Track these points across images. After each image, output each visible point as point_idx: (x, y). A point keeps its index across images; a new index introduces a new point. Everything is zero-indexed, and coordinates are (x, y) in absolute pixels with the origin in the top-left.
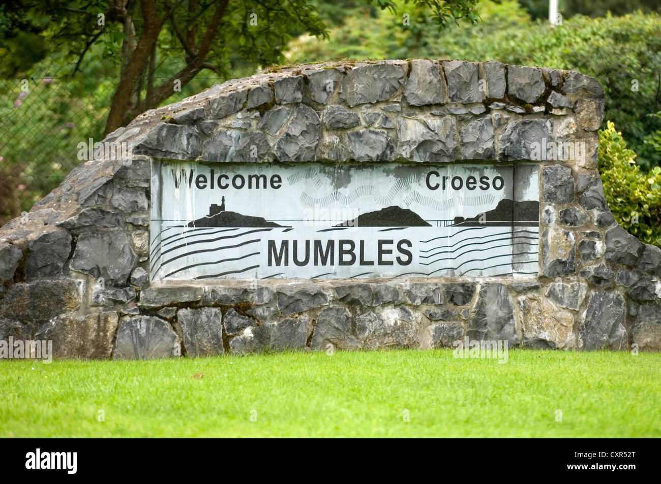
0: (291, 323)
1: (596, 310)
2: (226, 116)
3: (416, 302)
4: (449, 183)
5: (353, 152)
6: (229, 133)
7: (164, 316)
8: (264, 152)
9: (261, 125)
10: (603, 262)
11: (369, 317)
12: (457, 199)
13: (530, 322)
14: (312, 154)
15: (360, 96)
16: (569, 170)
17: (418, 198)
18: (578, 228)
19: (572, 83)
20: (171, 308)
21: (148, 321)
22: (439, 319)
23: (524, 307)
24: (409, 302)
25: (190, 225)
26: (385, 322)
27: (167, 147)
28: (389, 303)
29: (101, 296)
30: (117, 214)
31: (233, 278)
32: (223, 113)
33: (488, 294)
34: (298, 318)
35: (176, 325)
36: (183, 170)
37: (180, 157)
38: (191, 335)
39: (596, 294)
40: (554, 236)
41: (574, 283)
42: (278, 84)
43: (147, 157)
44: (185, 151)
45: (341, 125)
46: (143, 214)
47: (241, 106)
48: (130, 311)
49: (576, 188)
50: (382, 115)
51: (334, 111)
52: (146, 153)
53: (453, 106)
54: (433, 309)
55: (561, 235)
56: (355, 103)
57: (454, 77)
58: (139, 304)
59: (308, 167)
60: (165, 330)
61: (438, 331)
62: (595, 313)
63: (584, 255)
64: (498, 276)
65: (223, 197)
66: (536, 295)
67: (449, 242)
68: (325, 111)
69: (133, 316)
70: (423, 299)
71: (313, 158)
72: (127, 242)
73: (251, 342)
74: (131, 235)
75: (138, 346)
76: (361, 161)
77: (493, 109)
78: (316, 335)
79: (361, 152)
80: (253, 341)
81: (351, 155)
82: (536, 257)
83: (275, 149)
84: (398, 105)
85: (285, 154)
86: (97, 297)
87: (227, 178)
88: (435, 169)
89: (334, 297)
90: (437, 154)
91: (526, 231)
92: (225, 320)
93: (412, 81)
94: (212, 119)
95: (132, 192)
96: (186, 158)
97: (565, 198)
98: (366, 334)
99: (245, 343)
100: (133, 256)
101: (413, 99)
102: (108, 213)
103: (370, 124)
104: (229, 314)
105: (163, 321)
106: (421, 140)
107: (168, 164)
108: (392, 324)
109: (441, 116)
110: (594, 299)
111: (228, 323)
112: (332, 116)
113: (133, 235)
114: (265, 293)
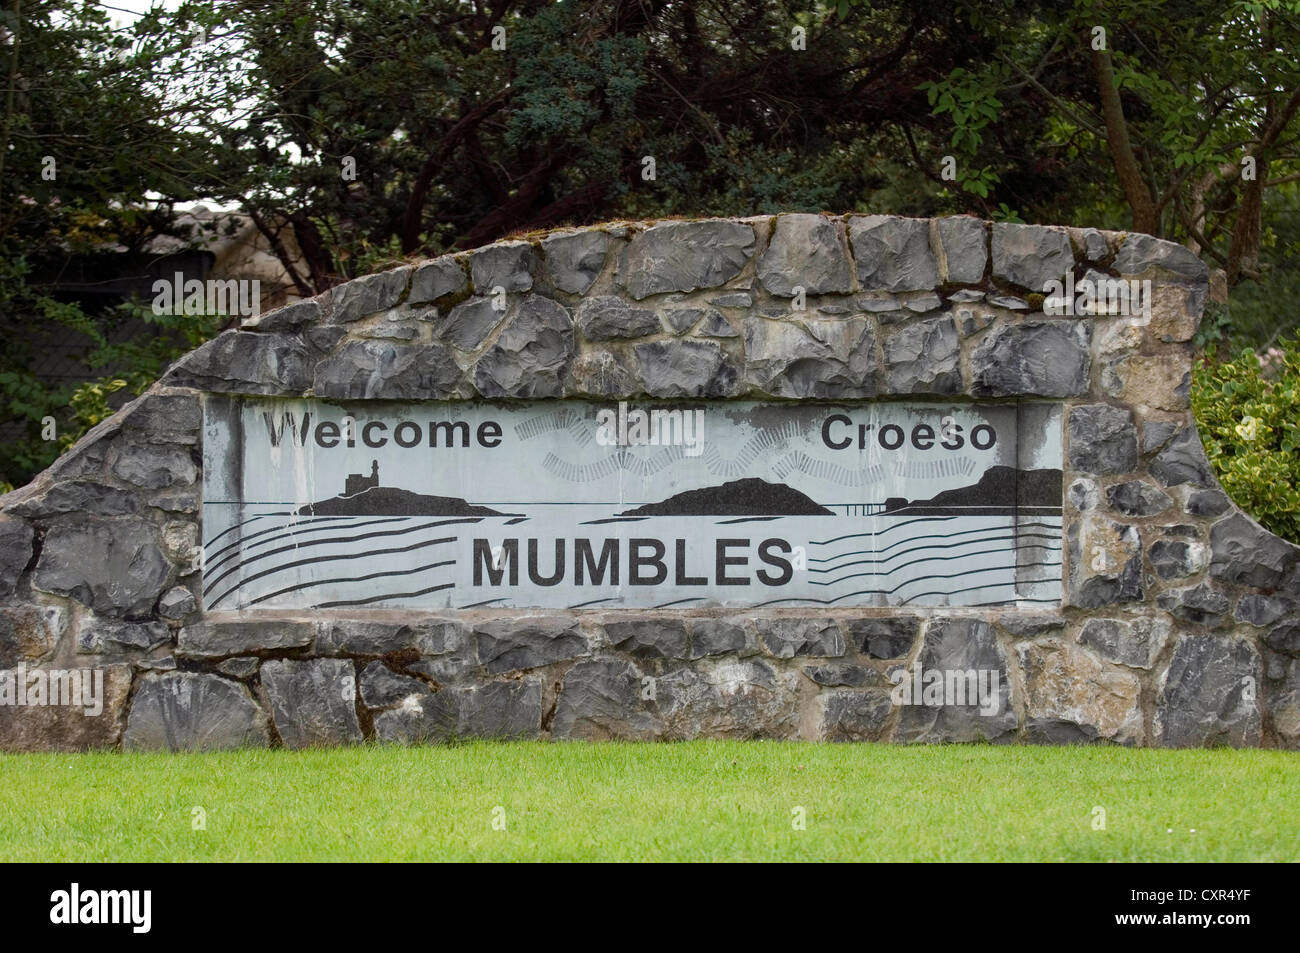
0: (506, 687)
1: (1188, 668)
2: (363, 318)
3: (783, 652)
4: (872, 437)
5: (642, 380)
6: (369, 347)
7: (231, 672)
8: (450, 382)
9: (440, 332)
10: (1207, 582)
11: (679, 679)
12: (892, 466)
13: (1041, 690)
14: (555, 384)
15: (656, 280)
16: (1126, 414)
17: (803, 463)
18: (1148, 520)
19: (1133, 255)
20: (244, 660)
21: (194, 681)
22: (837, 683)
23: (1028, 662)
24: (769, 652)
25: (305, 511)
26: (717, 690)
27: (236, 372)
28: (725, 654)
29: (96, 636)
30: (129, 492)
31: (397, 607)
32: (355, 312)
33: (946, 639)
34: (522, 680)
35: (260, 690)
36: (288, 414)
37: (266, 391)
38: (290, 708)
39: (1189, 640)
40: (1093, 534)
41: (1138, 620)
42: (477, 259)
43: (193, 391)
44: (275, 380)
45: (615, 332)
46: (182, 491)
47: (394, 299)
48: (157, 664)
49: (1141, 446)
50: (708, 314)
51: (602, 307)
52: (191, 384)
53: (869, 298)
54: (821, 665)
55: (1107, 533)
56: (644, 292)
57: (866, 244)
58: (178, 651)
59: (562, 408)
60: (232, 698)
61: (835, 705)
62: (1186, 675)
63: (1161, 569)
64: (985, 605)
65: (375, 463)
66: (1056, 640)
67: (874, 543)
68: (584, 307)
69: (163, 672)
70: (798, 647)
71: (557, 390)
72: (149, 541)
73: (419, 721)
74: (159, 529)
75: (175, 726)
76: (664, 397)
77: (958, 303)
78: (561, 710)
79: (661, 379)
80: (423, 720)
81: (641, 385)
82: (1057, 572)
83: (474, 375)
84: (745, 295)
85: (494, 385)
86: (89, 638)
87: (383, 427)
88: (843, 412)
89: (602, 642)
90: (831, 384)
91: (1039, 525)
92: (362, 682)
93: (774, 252)
94: (335, 322)
95: (157, 452)
96: (279, 392)
97: (1117, 465)
98: (674, 709)
99: (406, 723)
100: (165, 566)
101: (778, 284)
102: (110, 489)
103: (682, 330)
104: (371, 671)
105: (226, 682)
106: (794, 358)
107: (256, 404)
108: (732, 690)
109: (843, 315)
110: (1185, 649)
111: (367, 686)
112: (594, 315)
113: (163, 529)
114: (449, 633)
